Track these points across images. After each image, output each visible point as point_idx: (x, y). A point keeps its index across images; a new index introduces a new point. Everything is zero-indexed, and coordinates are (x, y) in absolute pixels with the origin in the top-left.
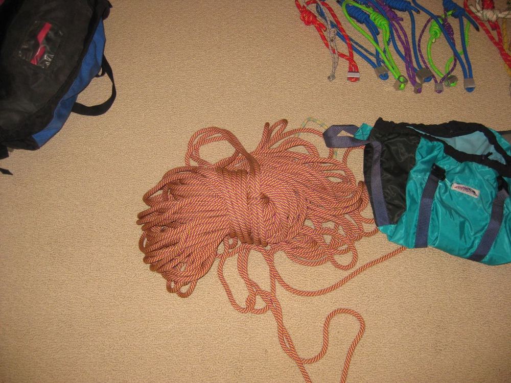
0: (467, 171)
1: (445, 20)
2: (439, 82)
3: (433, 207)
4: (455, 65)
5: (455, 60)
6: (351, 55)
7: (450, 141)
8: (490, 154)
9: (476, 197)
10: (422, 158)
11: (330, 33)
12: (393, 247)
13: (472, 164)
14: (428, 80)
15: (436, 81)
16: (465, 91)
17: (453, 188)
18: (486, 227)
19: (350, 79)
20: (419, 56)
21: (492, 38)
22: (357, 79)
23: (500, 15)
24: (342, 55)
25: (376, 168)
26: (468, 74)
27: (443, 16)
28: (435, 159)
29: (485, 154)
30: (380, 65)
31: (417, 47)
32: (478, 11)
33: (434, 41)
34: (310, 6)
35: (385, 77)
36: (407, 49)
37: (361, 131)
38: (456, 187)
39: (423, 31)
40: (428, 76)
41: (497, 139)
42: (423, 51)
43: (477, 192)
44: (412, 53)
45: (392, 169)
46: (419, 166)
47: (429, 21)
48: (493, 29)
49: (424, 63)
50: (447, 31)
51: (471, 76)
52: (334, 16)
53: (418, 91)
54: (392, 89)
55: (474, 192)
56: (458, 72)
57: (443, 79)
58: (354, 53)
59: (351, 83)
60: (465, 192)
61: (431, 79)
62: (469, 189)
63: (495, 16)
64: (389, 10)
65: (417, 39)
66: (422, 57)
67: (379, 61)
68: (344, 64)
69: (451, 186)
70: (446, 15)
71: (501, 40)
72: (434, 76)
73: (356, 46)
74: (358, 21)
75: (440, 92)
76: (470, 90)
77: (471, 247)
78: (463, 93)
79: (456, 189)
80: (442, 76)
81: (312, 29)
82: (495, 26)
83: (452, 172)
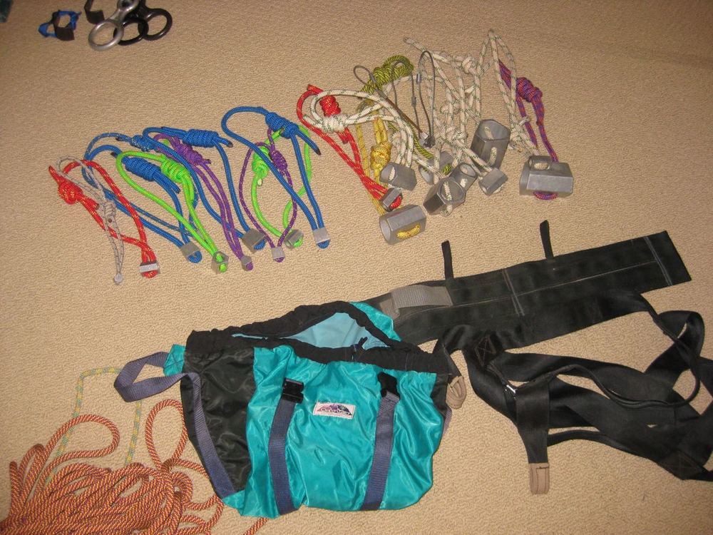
0: (333, 379)
1: (271, 148)
2: (276, 245)
3: (289, 456)
4: (295, 214)
5: (295, 207)
6: (143, 235)
7: (303, 336)
8: (363, 340)
9: (349, 417)
10: (265, 376)
11: (106, 208)
12: (250, 520)
13: (339, 365)
14: (260, 246)
15: (272, 245)
16: (318, 248)
17: (316, 413)
18: (371, 464)
19: (145, 274)
20: (243, 212)
21: (345, 157)
22: (155, 273)
23: (348, 122)
24: (130, 240)
25: (199, 413)
26: (317, 223)
27: (268, 142)
28: (285, 371)
29: (357, 343)
30: (187, 241)
31: (238, 198)
32: (318, 122)
33: (260, 183)
34: (70, 173)
35: (196, 257)
36: (224, 205)
37: (172, 358)
38: (320, 410)
39: (244, 171)
40: (260, 239)
41: (369, 315)
42: (247, 202)
43: (351, 408)
44: (232, 208)
45: (222, 407)
46: (262, 391)
47: (249, 154)
48: (344, 143)
49: (252, 219)
50: (277, 163)
51: (321, 225)
52: (109, 180)
53: (249, 267)
54: (211, 272)
55: (346, 410)
56: (302, 223)
57: (282, 240)
58: (147, 231)
59: (149, 279)
60: (334, 415)
61: (264, 244)
62: (339, 407)
63: (341, 125)
64: (188, 151)
65: (236, 185)
66: (247, 211)
67: (185, 234)
68: (134, 253)
69: (313, 408)
70: (271, 140)
71: (357, 157)
72: (268, 239)
73: (148, 219)
74: (146, 178)
75: (280, 260)
76: (324, 245)
77: (357, 495)
78: (315, 251)
79: (320, 413)
80: (280, 235)
81: (79, 207)
82: (346, 137)
83: (313, 384)
